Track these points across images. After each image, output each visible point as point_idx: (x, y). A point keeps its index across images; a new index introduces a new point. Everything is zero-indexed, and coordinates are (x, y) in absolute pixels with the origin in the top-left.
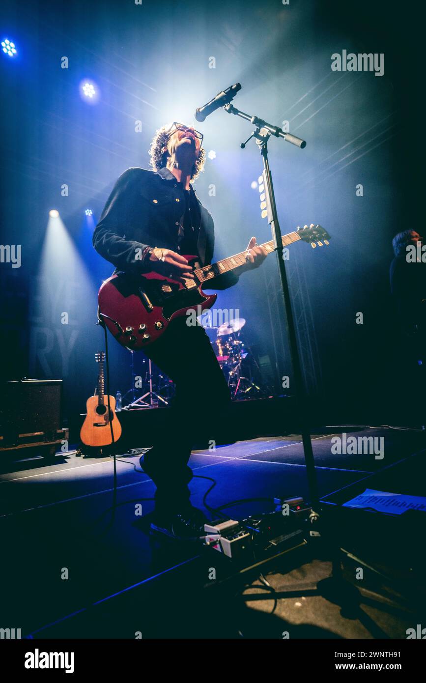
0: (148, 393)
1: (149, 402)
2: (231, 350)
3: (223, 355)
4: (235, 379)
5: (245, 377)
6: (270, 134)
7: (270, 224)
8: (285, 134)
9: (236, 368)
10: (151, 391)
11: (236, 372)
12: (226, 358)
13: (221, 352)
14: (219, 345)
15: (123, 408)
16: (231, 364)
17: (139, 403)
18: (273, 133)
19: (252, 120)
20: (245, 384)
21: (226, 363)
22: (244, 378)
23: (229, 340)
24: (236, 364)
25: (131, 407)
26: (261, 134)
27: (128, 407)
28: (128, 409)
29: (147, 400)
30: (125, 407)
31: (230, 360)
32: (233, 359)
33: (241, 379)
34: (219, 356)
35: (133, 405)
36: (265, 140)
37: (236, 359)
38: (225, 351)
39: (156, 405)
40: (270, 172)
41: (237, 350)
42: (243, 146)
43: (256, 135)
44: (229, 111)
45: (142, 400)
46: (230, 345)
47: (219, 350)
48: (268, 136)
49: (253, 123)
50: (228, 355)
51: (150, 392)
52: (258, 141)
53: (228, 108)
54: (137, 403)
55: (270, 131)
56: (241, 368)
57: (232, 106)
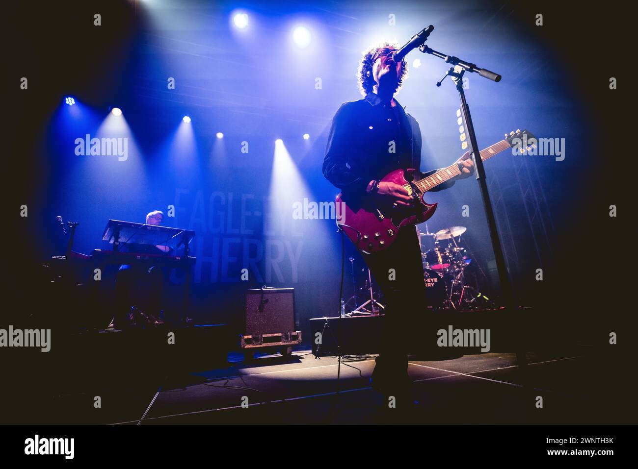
0: (369, 301)
1: (371, 310)
2: (452, 257)
3: (443, 263)
4: (458, 288)
5: (470, 286)
6: (464, 69)
7: (471, 155)
8: (479, 69)
9: (459, 275)
10: (372, 299)
11: (459, 280)
12: (446, 266)
13: (440, 259)
14: (438, 252)
15: (346, 315)
16: (452, 271)
17: (361, 310)
18: (467, 69)
19: (446, 58)
20: (470, 293)
21: (448, 270)
22: (468, 287)
23: (449, 246)
24: (459, 272)
25: (354, 314)
26: (455, 71)
27: (351, 314)
28: (351, 316)
29: (368, 307)
30: (349, 314)
31: (450, 268)
32: (455, 266)
33: (465, 288)
34: (438, 264)
35: (355, 312)
36: (460, 76)
37: (459, 267)
38: (445, 258)
39: (377, 313)
40: (467, 105)
41: (457, 256)
42: (439, 84)
43: (451, 73)
44: (424, 52)
45: (364, 307)
46: (451, 252)
47: (438, 257)
48: (463, 72)
49: (448, 62)
50: (448, 263)
51: (370, 299)
52: (454, 78)
53: (422, 49)
54: (359, 311)
55: (464, 67)
56: (464, 275)
57: (426, 46)
